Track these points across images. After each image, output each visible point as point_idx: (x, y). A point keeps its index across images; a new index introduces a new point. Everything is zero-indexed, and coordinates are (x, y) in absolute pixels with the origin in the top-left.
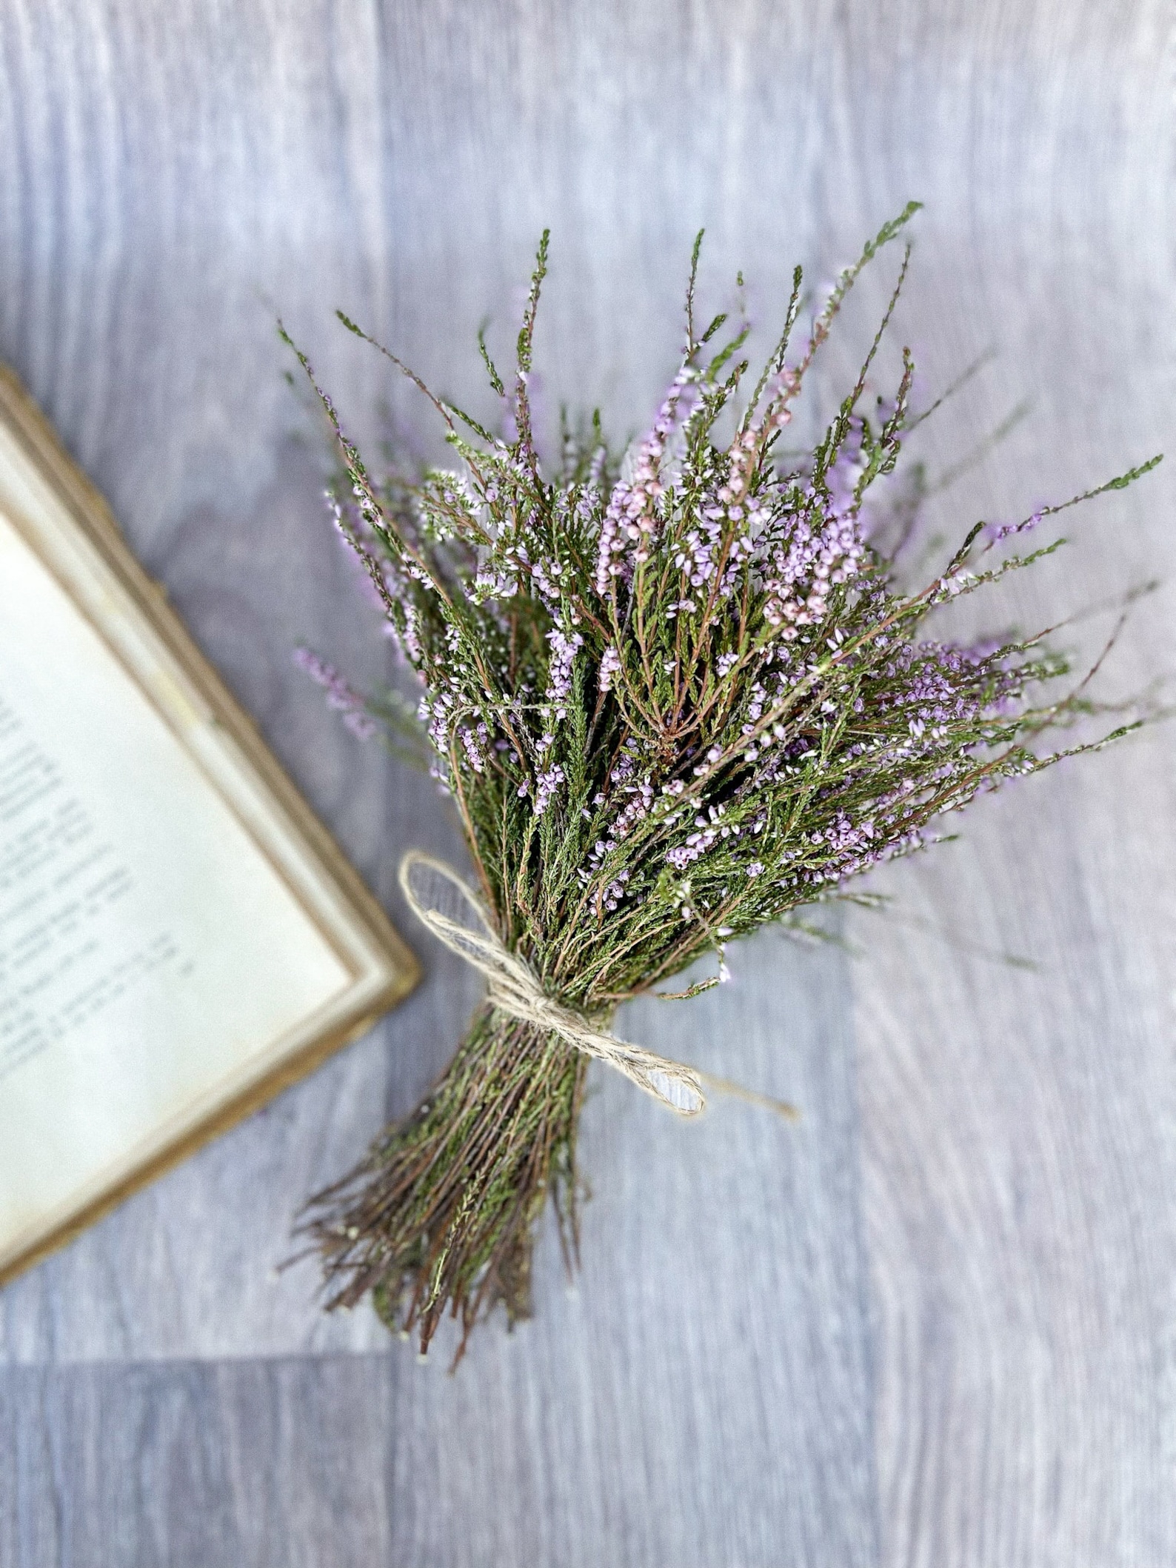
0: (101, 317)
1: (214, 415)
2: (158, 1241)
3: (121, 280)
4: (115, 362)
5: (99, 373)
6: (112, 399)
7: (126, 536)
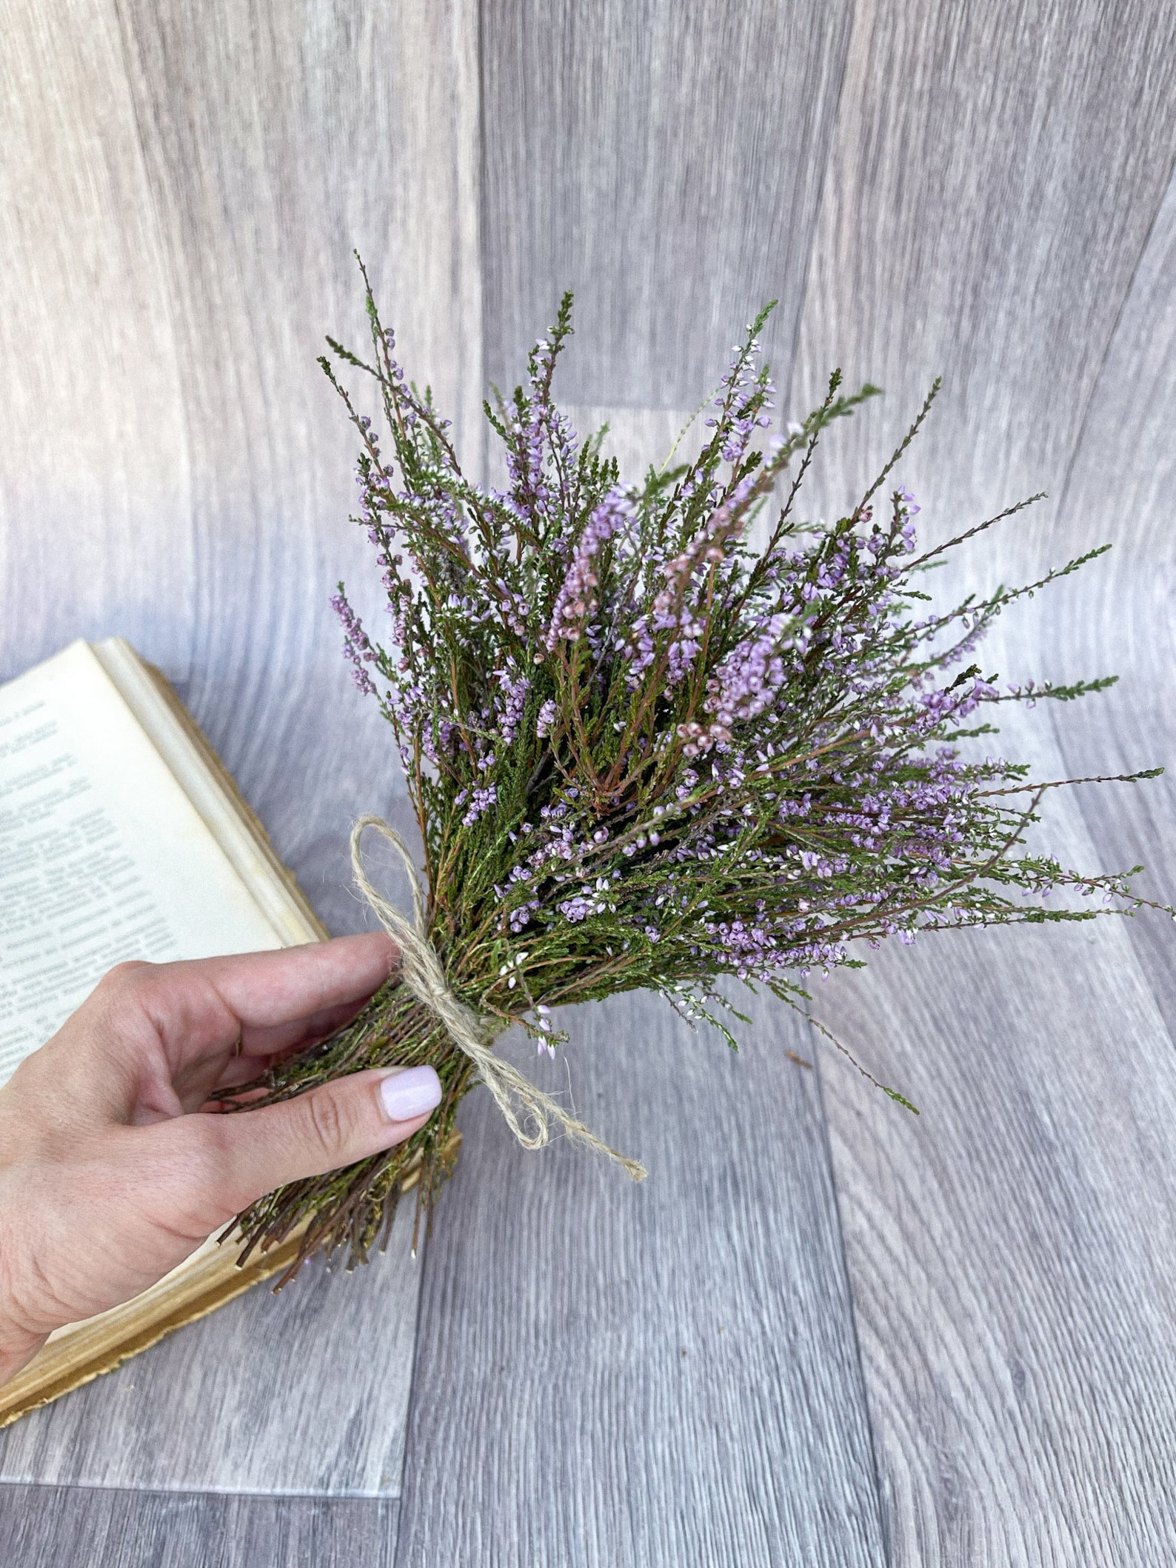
0: (279, 732)
1: (348, 784)
2: (197, 1374)
3: (296, 713)
4: (284, 754)
5: (272, 761)
6: (277, 774)
7: (278, 856)
